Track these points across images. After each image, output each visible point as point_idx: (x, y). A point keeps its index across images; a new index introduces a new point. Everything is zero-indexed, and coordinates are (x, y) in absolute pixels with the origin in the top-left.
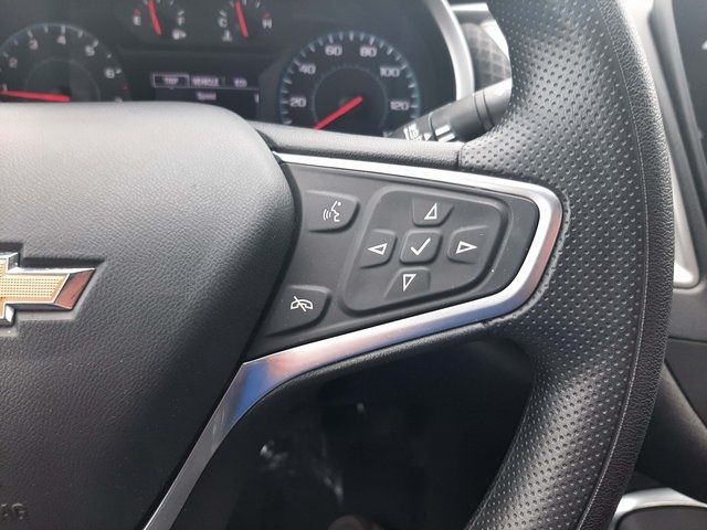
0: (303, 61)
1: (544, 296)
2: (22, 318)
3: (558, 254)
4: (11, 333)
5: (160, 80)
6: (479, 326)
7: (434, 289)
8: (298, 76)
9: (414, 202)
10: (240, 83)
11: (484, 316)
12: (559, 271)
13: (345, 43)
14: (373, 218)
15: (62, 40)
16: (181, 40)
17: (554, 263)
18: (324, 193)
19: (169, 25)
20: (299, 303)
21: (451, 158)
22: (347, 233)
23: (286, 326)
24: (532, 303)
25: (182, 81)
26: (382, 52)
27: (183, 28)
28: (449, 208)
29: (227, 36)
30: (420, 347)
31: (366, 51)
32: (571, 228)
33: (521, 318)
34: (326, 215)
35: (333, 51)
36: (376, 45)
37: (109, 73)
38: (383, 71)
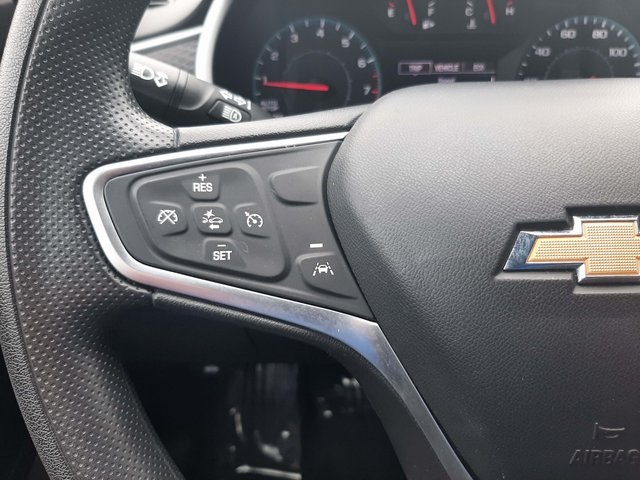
0: (541, 45)
5: (406, 68)
8: (532, 59)
10: (479, 67)
13: (579, 27)
15: (321, 33)
16: (429, 29)
19: (421, 16)
25: (425, 67)
26: (612, 34)
27: (432, 18)
29: (472, 25)
31: (597, 34)
35: (567, 34)
36: (607, 28)
37: (361, 63)
38: (612, 52)
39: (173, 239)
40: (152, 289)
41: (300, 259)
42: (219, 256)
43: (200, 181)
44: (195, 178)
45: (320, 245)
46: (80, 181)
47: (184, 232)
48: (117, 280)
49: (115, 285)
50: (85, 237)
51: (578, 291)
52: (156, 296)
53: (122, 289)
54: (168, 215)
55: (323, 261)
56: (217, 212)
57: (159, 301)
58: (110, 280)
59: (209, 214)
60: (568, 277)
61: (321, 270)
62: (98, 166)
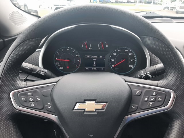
0: (114, 53)
1: (173, 107)
2: (97, 111)
3: (174, 101)
4: (96, 113)
5: (86, 57)
6: (162, 111)
7: (155, 106)
8: (112, 55)
9: (151, 92)
10: (101, 57)
11: (163, 110)
12: (175, 103)
13: (122, 49)
14: (144, 94)
15: (68, 50)
17: (174, 102)
18: (136, 89)
19: (89, 47)
20: (133, 107)
21: (156, 85)
22: (140, 96)
23: (131, 111)
24: (171, 108)
25: (90, 57)
26: (129, 50)
27: (91, 47)
28: (157, 93)
29: (99, 49)
30: (153, 115)
31: (126, 51)
32: (176, 97)
33: (169, 110)
34: (136, 93)
35: (119, 51)
36: (128, 49)
37: (77, 56)
38: (129, 54)
39: (25, 103)
40: (21, 111)
41: (46, 106)
42: (32, 105)
43: (29, 93)
44: (29, 92)
45: (49, 103)
46: (10, 93)
47: (26, 101)
48: (15, 109)
49: (15, 110)
50: (10, 102)
51: (85, 113)
52: (21, 112)
53: (16, 111)
54: (24, 99)
55: (50, 106)
56: (32, 98)
57: (22, 113)
58: (14, 109)
59: (31, 98)
60: (83, 111)
61: (49, 108)
62: (13, 91)
